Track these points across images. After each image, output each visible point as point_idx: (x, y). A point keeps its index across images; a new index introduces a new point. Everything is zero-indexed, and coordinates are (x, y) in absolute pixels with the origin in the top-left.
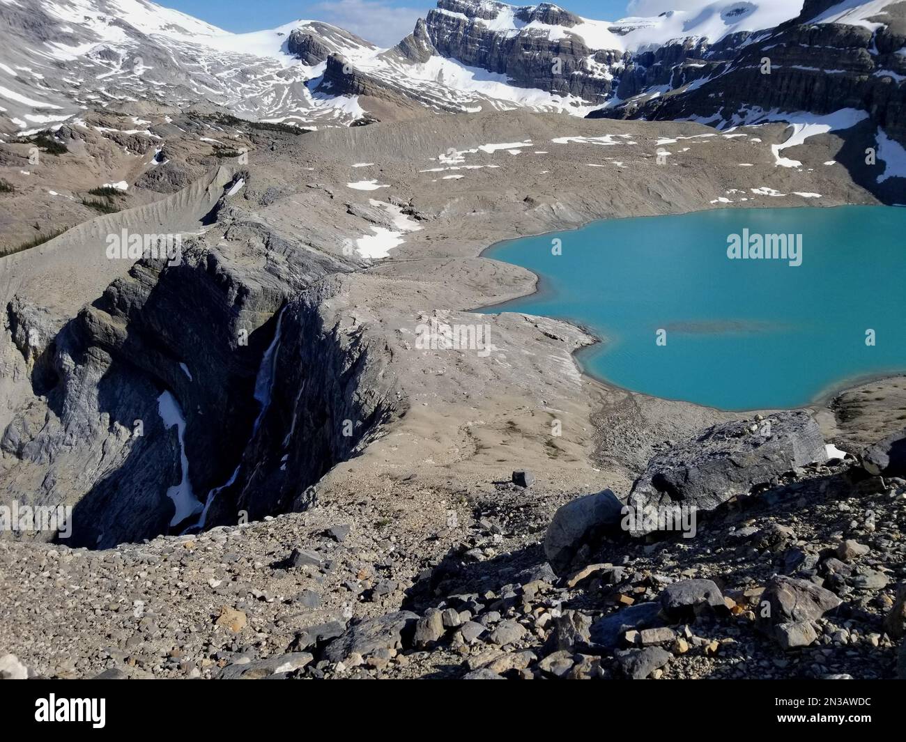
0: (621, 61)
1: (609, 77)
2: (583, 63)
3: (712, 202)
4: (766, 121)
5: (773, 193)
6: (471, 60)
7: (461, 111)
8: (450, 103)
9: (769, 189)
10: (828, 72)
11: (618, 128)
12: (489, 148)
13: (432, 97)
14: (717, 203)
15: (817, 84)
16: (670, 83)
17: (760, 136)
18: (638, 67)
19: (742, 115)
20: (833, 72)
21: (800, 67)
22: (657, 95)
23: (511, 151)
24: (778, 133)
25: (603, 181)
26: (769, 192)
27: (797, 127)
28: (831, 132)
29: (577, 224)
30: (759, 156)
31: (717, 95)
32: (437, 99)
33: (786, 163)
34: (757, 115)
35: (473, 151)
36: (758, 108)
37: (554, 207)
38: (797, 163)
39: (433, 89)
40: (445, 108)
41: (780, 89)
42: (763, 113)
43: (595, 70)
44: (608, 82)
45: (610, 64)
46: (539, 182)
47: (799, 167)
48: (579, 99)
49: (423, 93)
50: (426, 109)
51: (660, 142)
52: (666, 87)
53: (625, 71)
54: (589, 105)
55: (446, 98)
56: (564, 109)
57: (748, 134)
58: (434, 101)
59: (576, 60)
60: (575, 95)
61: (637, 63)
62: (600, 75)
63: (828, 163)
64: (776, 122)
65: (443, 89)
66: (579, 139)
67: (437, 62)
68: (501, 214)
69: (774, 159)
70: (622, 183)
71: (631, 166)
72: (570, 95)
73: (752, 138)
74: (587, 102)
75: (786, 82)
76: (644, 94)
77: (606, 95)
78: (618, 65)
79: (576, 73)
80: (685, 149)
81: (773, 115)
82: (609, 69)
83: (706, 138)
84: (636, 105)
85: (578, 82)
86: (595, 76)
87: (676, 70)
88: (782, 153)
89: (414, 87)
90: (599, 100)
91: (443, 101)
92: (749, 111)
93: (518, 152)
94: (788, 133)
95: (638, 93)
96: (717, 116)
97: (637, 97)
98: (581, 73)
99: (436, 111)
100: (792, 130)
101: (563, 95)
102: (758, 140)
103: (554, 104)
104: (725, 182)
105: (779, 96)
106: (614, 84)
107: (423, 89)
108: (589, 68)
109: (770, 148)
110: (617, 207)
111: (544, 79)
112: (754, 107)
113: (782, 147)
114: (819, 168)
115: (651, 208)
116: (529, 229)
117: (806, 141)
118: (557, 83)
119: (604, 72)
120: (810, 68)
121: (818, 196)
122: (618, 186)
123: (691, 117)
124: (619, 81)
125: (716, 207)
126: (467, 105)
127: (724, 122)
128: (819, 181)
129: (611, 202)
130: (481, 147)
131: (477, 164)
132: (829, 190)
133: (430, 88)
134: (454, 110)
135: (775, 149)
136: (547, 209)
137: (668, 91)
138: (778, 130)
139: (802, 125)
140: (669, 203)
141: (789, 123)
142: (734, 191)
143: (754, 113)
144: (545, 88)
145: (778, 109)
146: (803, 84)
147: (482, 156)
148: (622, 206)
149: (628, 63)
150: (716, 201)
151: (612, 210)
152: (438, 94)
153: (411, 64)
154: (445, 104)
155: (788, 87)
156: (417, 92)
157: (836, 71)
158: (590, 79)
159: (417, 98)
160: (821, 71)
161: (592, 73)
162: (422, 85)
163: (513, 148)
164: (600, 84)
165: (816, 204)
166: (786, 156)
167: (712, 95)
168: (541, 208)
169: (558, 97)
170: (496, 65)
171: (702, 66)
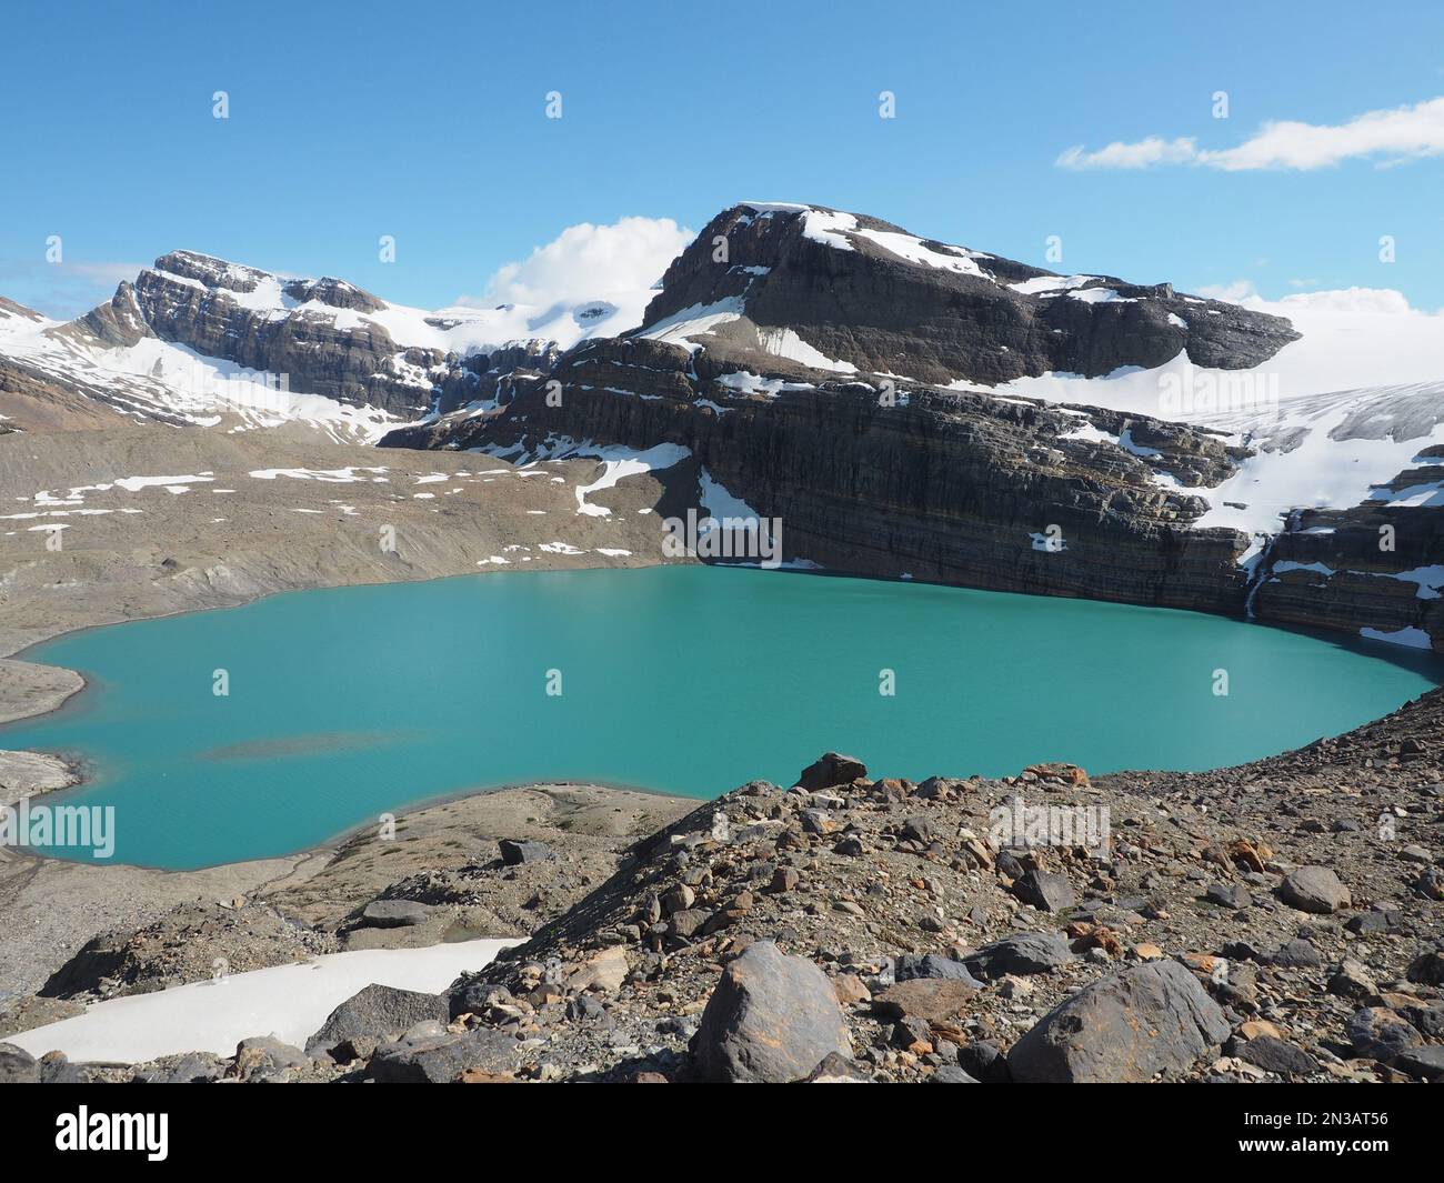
0: (444, 364)
1: (428, 385)
2: (387, 363)
3: (480, 563)
4: (576, 455)
5: (569, 550)
6: (211, 348)
7: (184, 423)
8: (165, 409)
9: (563, 545)
10: (645, 397)
11: (368, 458)
12: (134, 484)
13: (134, 400)
14: (486, 565)
15: (633, 412)
16: (496, 399)
17: (563, 474)
18: (467, 373)
19: (549, 446)
20: (650, 397)
21: (612, 389)
22: (479, 412)
23: (171, 489)
24: (588, 471)
25: (312, 534)
26: (563, 549)
27: (610, 464)
28: (652, 473)
29: (243, 599)
30: (555, 501)
31: (520, 419)
32: (143, 403)
33: (592, 510)
34: (567, 447)
35: (103, 487)
36: (568, 438)
37: (210, 573)
38: (605, 511)
39: (138, 387)
40: (156, 417)
41: (592, 416)
42: (573, 444)
43: (405, 374)
44: (425, 391)
45: (427, 367)
46: (204, 535)
47: (608, 516)
48: (383, 413)
49: (118, 393)
50: (122, 416)
51: (423, 480)
52: (490, 403)
53: (449, 379)
54: (398, 421)
55: (161, 401)
56: (359, 426)
57: (550, 471)
58: (137, 405)
59: (377, 359)
60: (376, 406)
61: (466, 369)
62: (413, 381)
63: (642, 511)
64: (587, 457)
65: (157, 387)
66: (299, 473)
67: (152, 348)
68: (109, 586)
69: (576, 505)
70: (342, 537)
71: (364, 513)
72: (368, 406)
73: (553, 477)
74: (395, 417)
75: (597, 408)
76: (464, 411)
77: (424, 408)
78: (441, 369)
79: (378, 376)
80: (456, 491)
81: (585, 449)
82: (427, 374)
83: (491, 476)
84: (448, 425)
85: (381, 389)
86: (405, 382)
87: (504, 381)
88: (589, 498)
89: (102, 383)
90: (413, 415)
91: (153, 406)
92: (557, 442)
93: (186, 489)
94: (600, 472)
95: (456, 409)
96: (519, 446)
97: (452, 414)
98: (385, 377)
99: (139, 420)
100: (606, 465)
101: (359, 406)
102: (561, 480)
103: (344, 418)
104: (502, 534)
105: (592, 425)
106: (434, 394)
107: (119, 387)
108: (396, 371)
109: (574, 491)
110: (325, 572)
111: (328, 381)
112: (563, 437)
113: (589, 489)
114: (633, 517)
115: (379, 573)
116: (148, 609)
117: (618, 482)
118: (348, 388)
119: (418, 377)
120: (624, 392)
121: (627, 553)
122: (334, 540)
123: (488, 447)
124: (441, 391)
125: (485, 569)
126: (194, 414)
127: (527, 455)
128: (630, 535)
129: (317, 564)
130: (120, 482)
131: (102, 508)
132: (642, 546)
133: (132, 385)
134: (172, 420)
135: (580, 491)
136: (197, 576)
137: (494, 407)
138: (588, 467)
139: (616, 463)
140: (410, 565)
141: (601, 460)
142: (514, 547)
143: (563, 445)
144: (330, 395)
145: (591, 440)
146: (617, 411)
147: (118, 496)
148: (333, 569)
149: (453, 368)
150: (486, 561)
151: (316, 576)
152: (145, 394)
153: (106, 348)
154: (157, 410)
155: (601, 414)
156: (105, 390)
157: (653, 397)
158: (399, 386)
159: (104, 399)
160: (637, 396)
161: (401, 377)
162: (117, 380)
163: (176, 484)
164: (414, 394)
165: (619, 565)
166: (592, 502)
167: (514, 419)
168: (187, 577)
169: (350, 408)
170: (252, 357)
171: (536, 378)
